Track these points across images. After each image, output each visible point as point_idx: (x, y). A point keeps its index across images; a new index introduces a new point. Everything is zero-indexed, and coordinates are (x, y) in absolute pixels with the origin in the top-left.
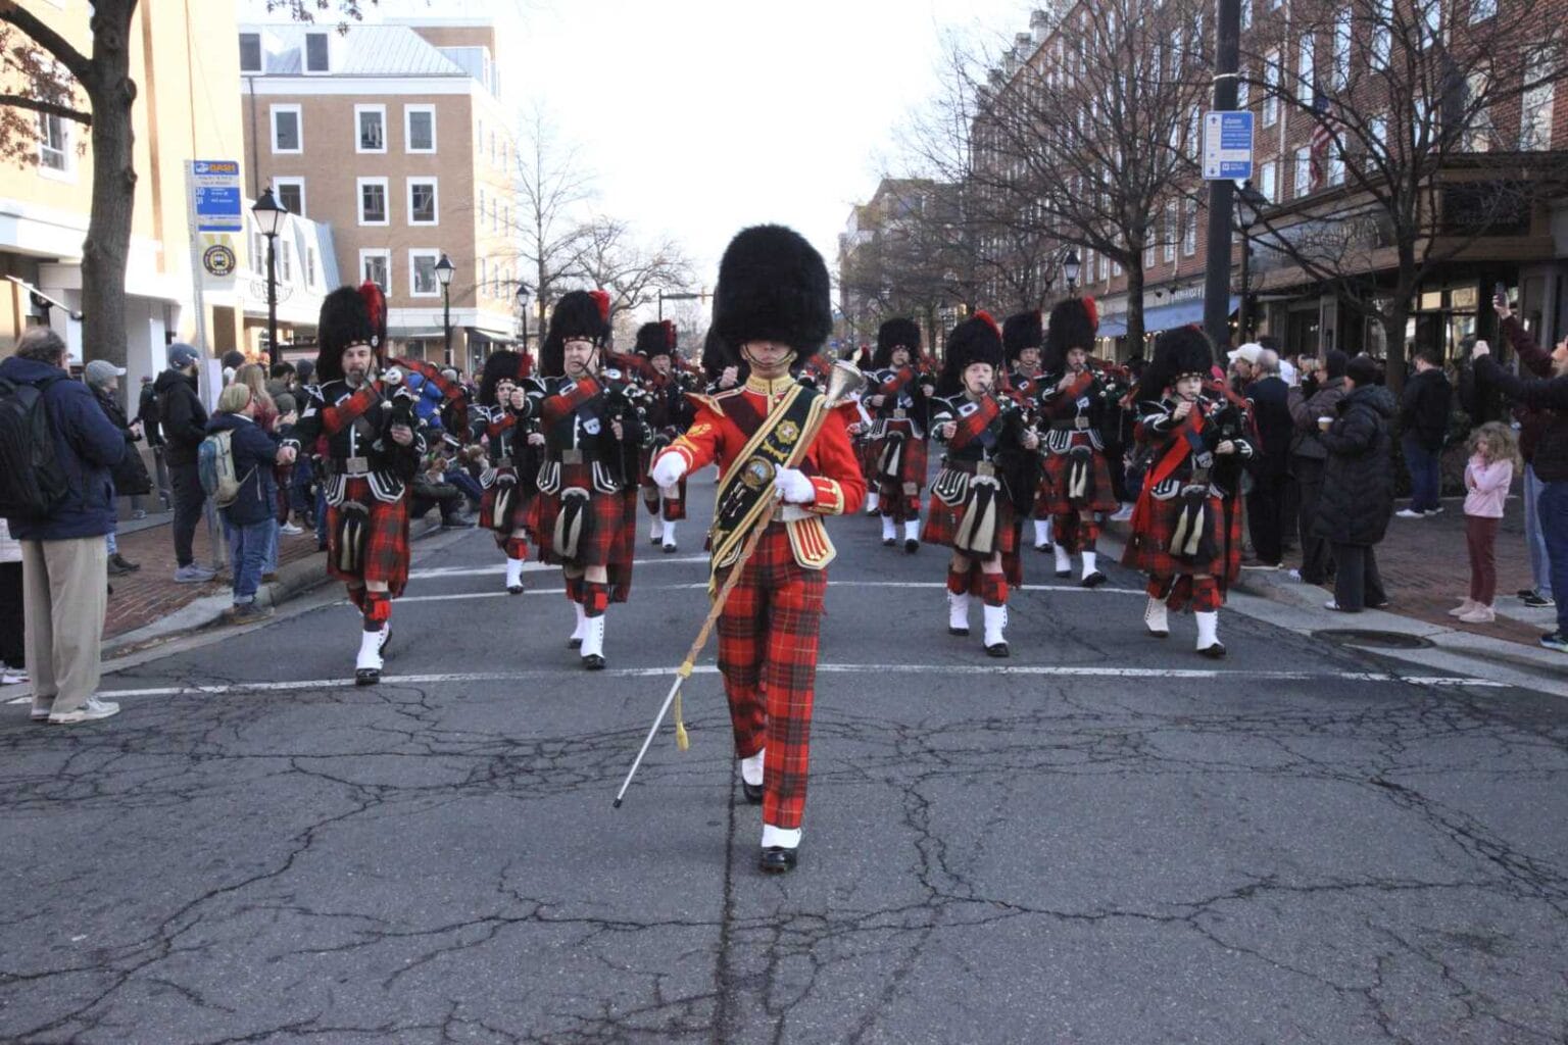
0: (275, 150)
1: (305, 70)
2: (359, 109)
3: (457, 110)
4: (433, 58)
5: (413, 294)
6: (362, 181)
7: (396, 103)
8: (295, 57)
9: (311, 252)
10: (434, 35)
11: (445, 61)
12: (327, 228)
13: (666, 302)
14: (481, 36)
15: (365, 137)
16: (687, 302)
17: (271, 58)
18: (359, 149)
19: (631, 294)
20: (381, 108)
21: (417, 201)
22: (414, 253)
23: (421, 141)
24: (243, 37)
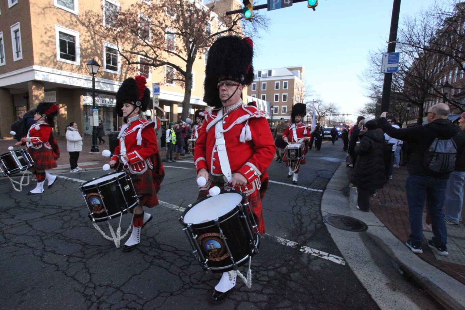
0: (262, 90)
1: (268, 76)
2: (276, 82)
3: (292, 81)
4: (289, 73)
5: (282, 113)
6: (275, 94)
7: (282, 81)
8: (266, 74)
9: (265, 106)
10: (291, 69)
11: (291, 73)
12: (269, 102)
13: (331, 116)
14: (300, 69)
15: (276, 86)
16: (335, 116)
17: (263, 75)
18: (275, 89)
19: (324, 114)
20: (279, 82)
21: (284, 97)
22: (283, 106)
23: (285, 87)
24: (259, 72)
